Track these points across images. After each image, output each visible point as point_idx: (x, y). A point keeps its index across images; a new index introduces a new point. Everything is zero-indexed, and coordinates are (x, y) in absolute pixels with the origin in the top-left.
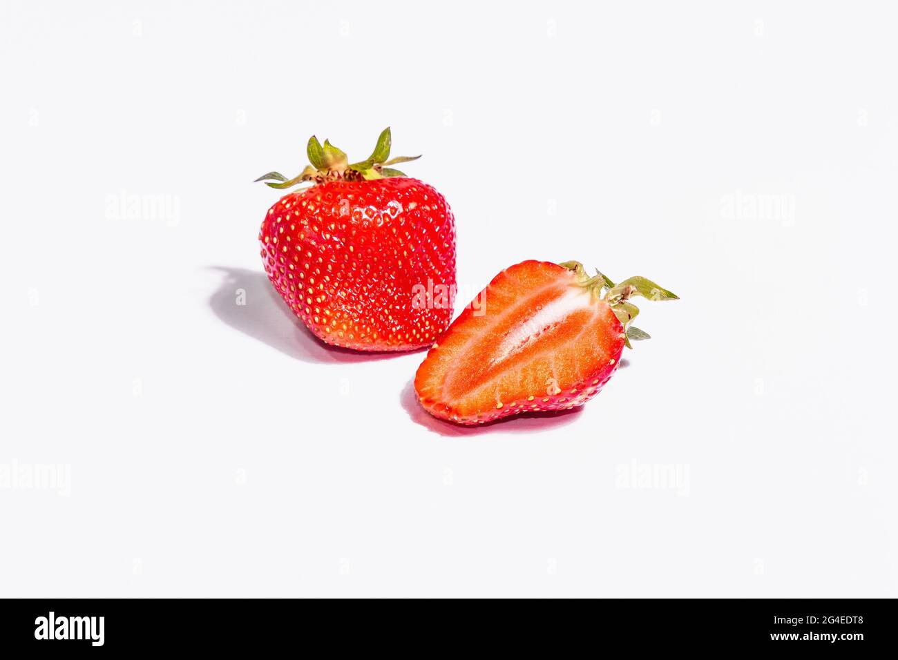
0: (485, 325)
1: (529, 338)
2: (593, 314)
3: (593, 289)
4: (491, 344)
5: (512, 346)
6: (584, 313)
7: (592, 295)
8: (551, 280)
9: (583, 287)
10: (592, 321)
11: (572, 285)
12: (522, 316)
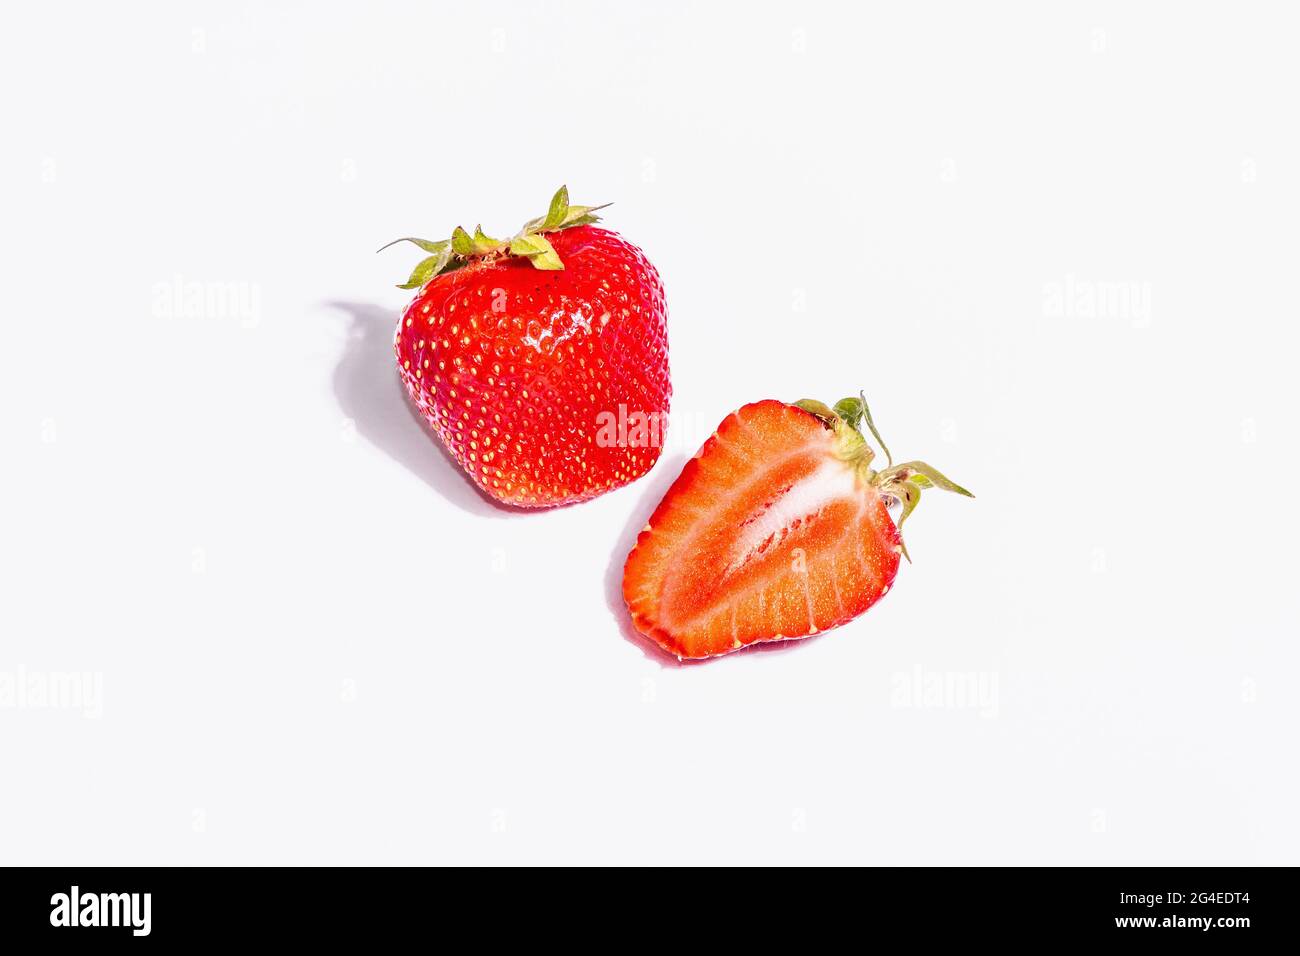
0: (712, 503)
1: (773, 536)
2: (859, 507)
3: (858, 465)
4: (722, 539)
5: (750, 548)
6: (846, 505)
7: (857, 476)
8: (801, 442)
9: (845, 461)
10: (857, 521)
11: (830, 455)
12: (763, 496)
